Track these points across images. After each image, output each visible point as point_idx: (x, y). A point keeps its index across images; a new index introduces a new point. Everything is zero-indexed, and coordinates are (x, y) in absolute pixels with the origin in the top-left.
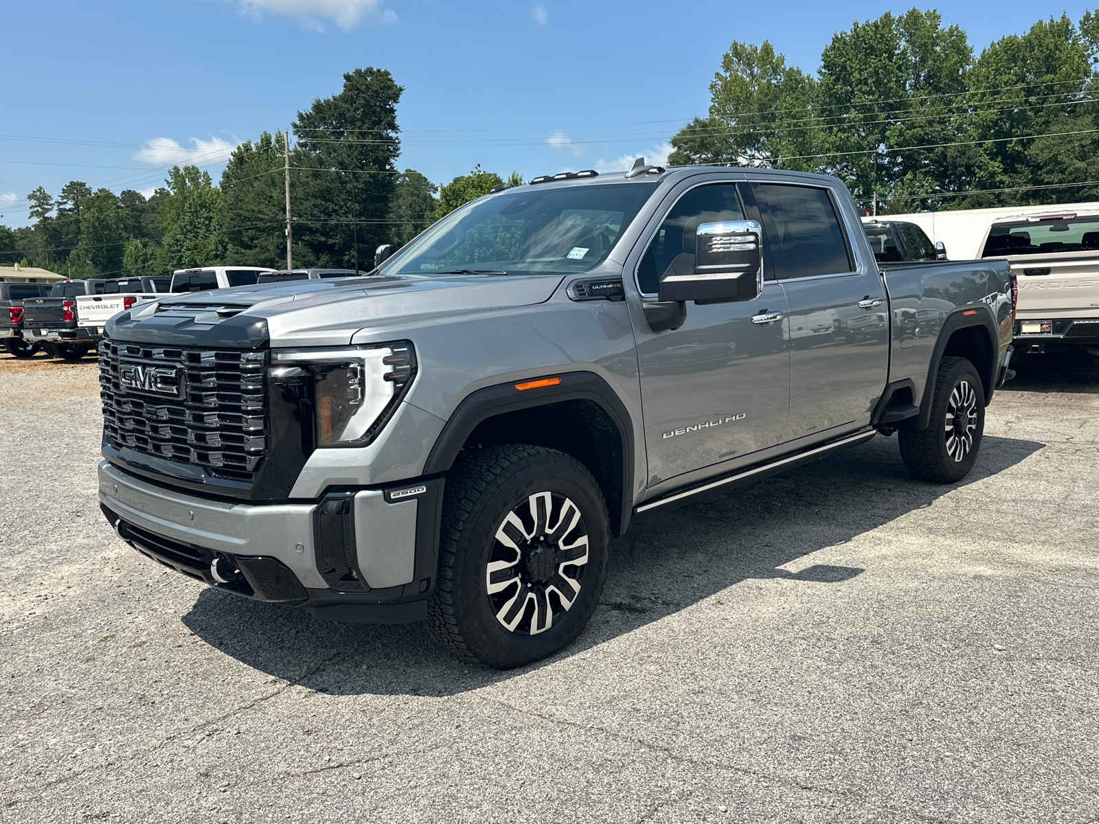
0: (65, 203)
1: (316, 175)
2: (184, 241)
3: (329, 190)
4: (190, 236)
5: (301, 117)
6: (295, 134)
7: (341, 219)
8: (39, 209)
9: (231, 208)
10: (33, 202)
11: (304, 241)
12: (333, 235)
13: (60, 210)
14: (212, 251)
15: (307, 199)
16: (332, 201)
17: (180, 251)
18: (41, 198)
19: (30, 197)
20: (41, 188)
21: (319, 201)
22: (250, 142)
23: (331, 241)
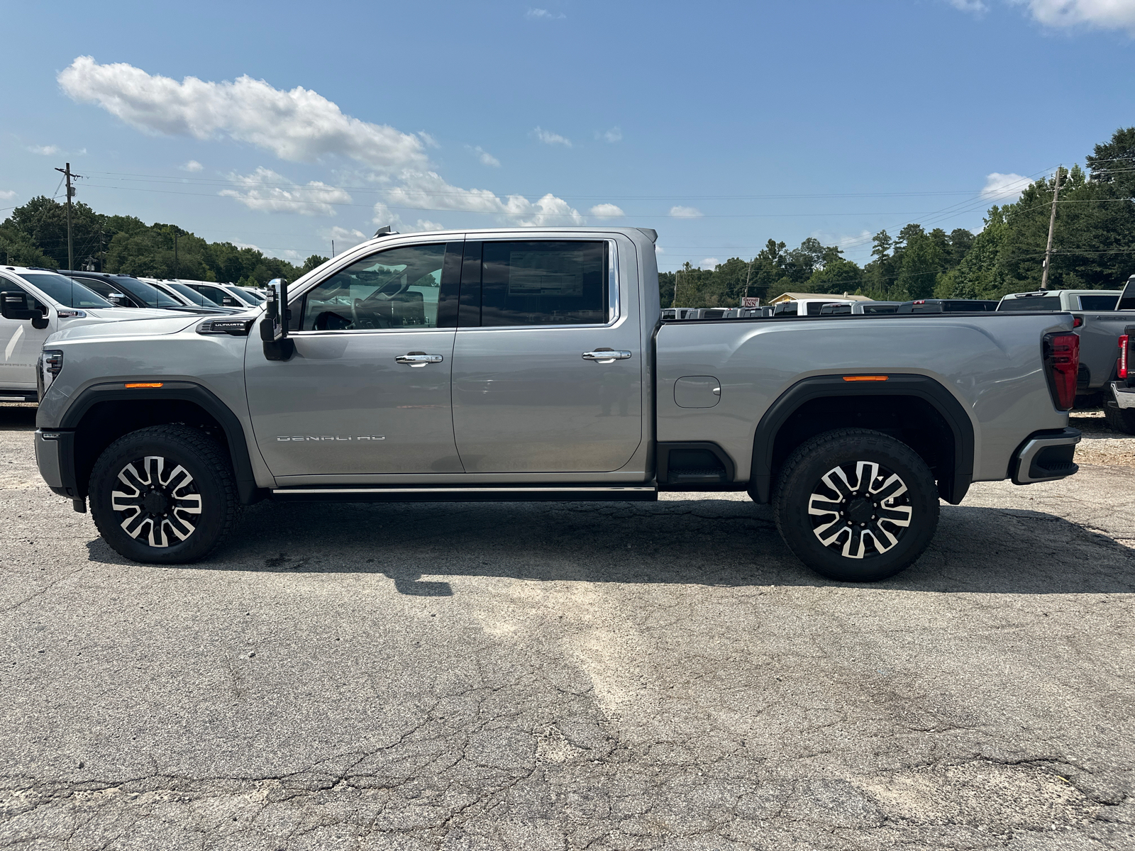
0: (901, 242)
1: (1103, 206)
2: (968, 274)
3: (1114, 220)
4: (975, 268)
5: (1098, 150)
6: (1088, 167)
7: (1122, 249)
8: (880, 248)
9: (1013, 241)
10: (876, 243)
11: (1077, 271)
12: (1110, 265)
13: (896, 249)
14: (991, 282)
15: (1088, 230)
16: (1114, 230)
17: (963, 282)
18: (883, 239)
19: (874, 239)
20: (884, 231)
21: (1100, 232)
22: (1044, 179)
23: (1107, 271)
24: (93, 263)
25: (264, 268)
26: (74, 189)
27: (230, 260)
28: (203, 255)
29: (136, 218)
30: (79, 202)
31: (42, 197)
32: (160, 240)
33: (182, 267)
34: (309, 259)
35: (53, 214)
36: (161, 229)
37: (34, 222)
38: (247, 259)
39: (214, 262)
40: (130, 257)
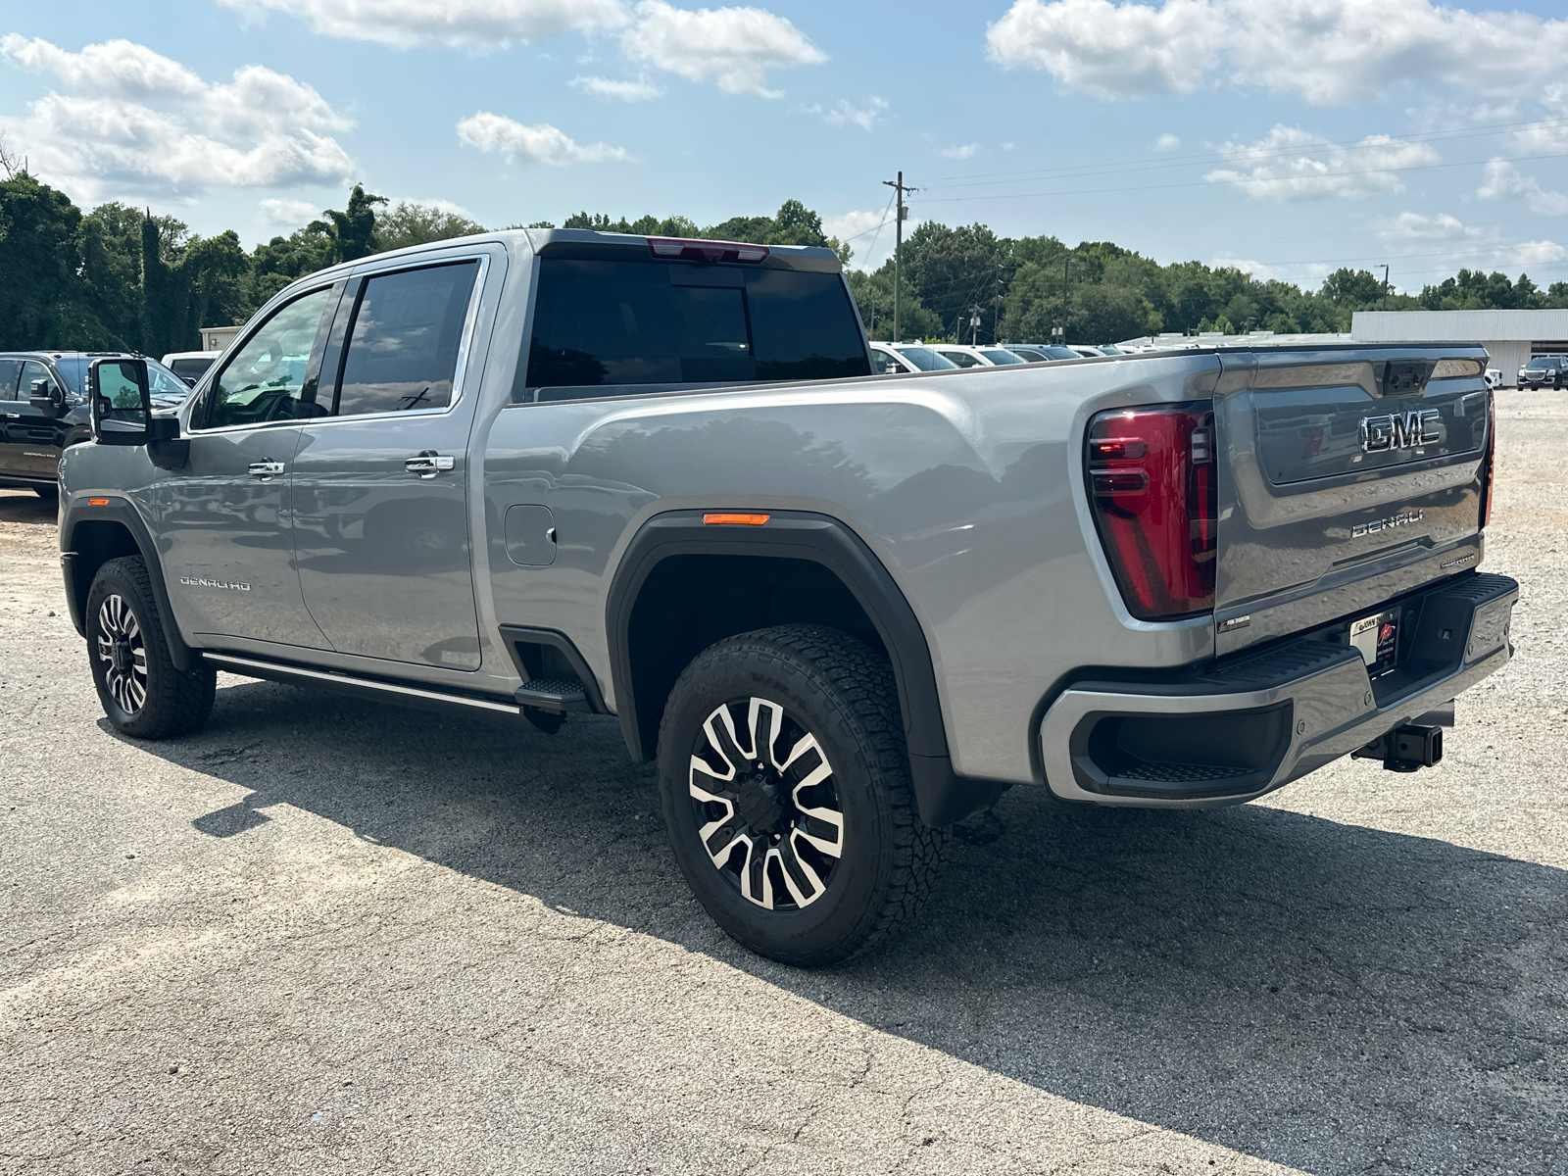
24: (978, 314)
25: (1245, 299)
26: (907, 209)
27: (1190, 291)
28: (1147, 286)
29: (1053, 238)
30: (976, 224)
31: (931, 222)
32: (1083, 269)
33: (1110, 309)
34: (1332, 275)
35: (942, 246)
36: (1088, 251)
37: (918, 262)
38: (1218, 286)
39: (1163, 296)
40: (1036, 301)
